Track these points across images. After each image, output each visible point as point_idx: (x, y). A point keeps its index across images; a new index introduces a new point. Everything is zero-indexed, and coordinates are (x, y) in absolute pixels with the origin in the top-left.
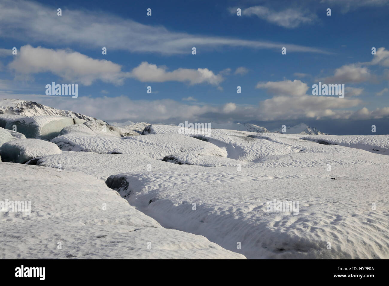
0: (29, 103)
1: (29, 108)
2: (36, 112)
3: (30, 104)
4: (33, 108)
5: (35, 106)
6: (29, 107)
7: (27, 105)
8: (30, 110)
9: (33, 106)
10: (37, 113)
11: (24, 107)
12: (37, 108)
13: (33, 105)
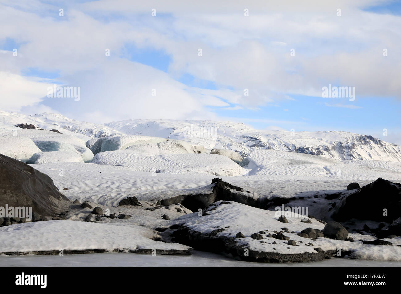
0: (363, 137)
1: (362, 144)
2: (371, 149)
3: (364, 139)
4: (368, 144)
5: (371, 141)
6: (363, 142)
7: (360, 140)
8: (364, 146)
9: (367, 142)
10: (373, 151)
11: (356, 143)
12: (373, 144)
13: (368, 140)
